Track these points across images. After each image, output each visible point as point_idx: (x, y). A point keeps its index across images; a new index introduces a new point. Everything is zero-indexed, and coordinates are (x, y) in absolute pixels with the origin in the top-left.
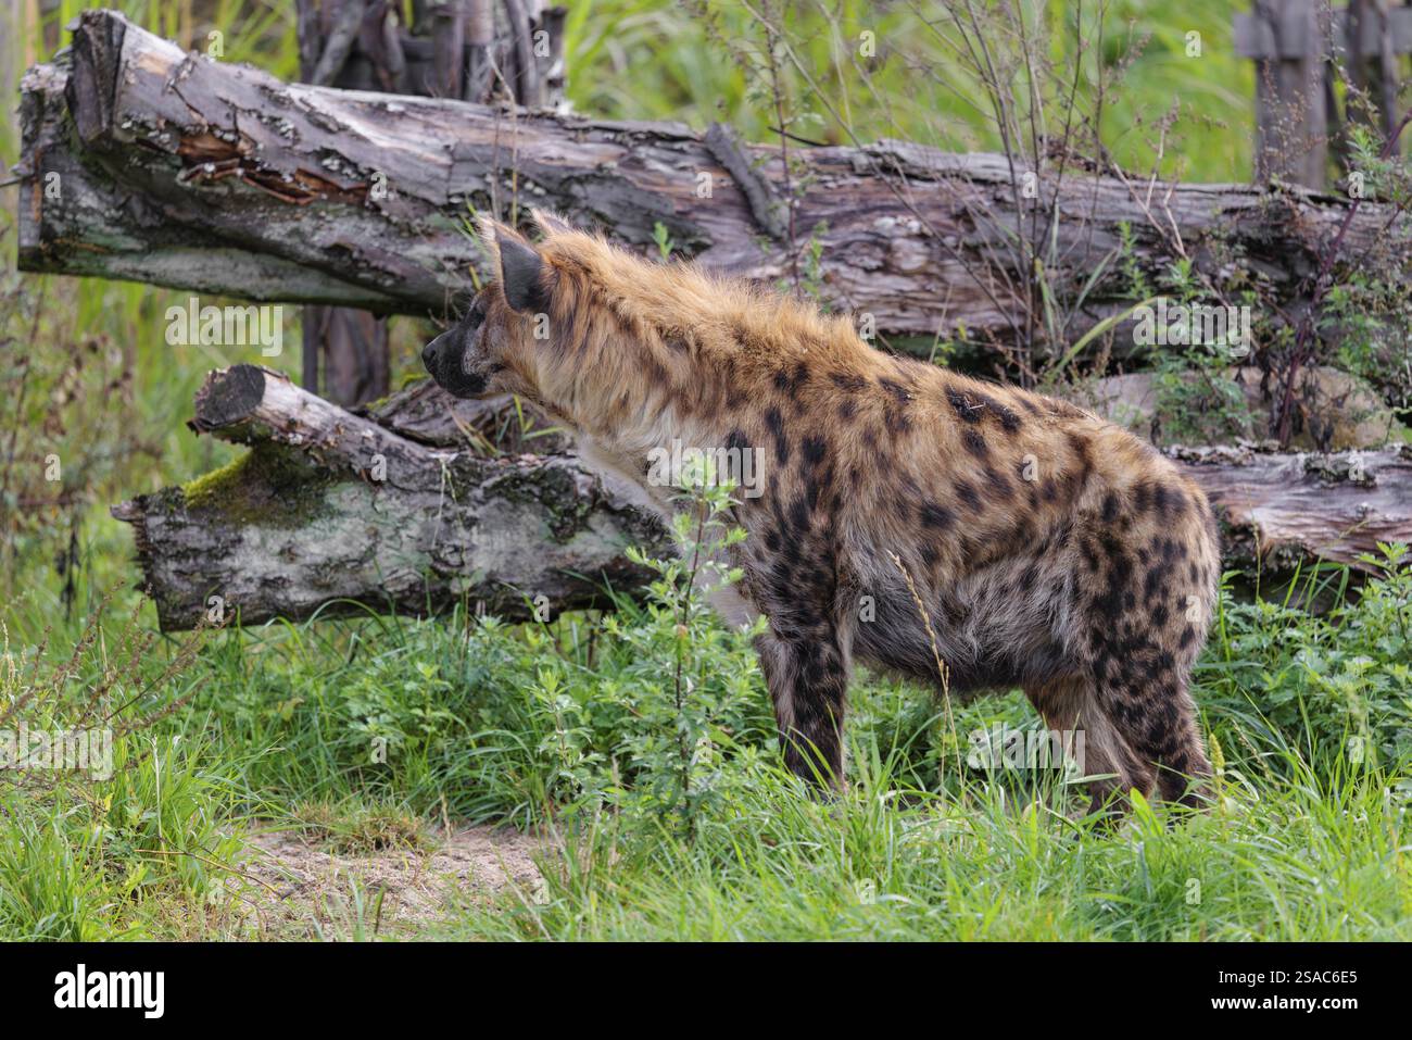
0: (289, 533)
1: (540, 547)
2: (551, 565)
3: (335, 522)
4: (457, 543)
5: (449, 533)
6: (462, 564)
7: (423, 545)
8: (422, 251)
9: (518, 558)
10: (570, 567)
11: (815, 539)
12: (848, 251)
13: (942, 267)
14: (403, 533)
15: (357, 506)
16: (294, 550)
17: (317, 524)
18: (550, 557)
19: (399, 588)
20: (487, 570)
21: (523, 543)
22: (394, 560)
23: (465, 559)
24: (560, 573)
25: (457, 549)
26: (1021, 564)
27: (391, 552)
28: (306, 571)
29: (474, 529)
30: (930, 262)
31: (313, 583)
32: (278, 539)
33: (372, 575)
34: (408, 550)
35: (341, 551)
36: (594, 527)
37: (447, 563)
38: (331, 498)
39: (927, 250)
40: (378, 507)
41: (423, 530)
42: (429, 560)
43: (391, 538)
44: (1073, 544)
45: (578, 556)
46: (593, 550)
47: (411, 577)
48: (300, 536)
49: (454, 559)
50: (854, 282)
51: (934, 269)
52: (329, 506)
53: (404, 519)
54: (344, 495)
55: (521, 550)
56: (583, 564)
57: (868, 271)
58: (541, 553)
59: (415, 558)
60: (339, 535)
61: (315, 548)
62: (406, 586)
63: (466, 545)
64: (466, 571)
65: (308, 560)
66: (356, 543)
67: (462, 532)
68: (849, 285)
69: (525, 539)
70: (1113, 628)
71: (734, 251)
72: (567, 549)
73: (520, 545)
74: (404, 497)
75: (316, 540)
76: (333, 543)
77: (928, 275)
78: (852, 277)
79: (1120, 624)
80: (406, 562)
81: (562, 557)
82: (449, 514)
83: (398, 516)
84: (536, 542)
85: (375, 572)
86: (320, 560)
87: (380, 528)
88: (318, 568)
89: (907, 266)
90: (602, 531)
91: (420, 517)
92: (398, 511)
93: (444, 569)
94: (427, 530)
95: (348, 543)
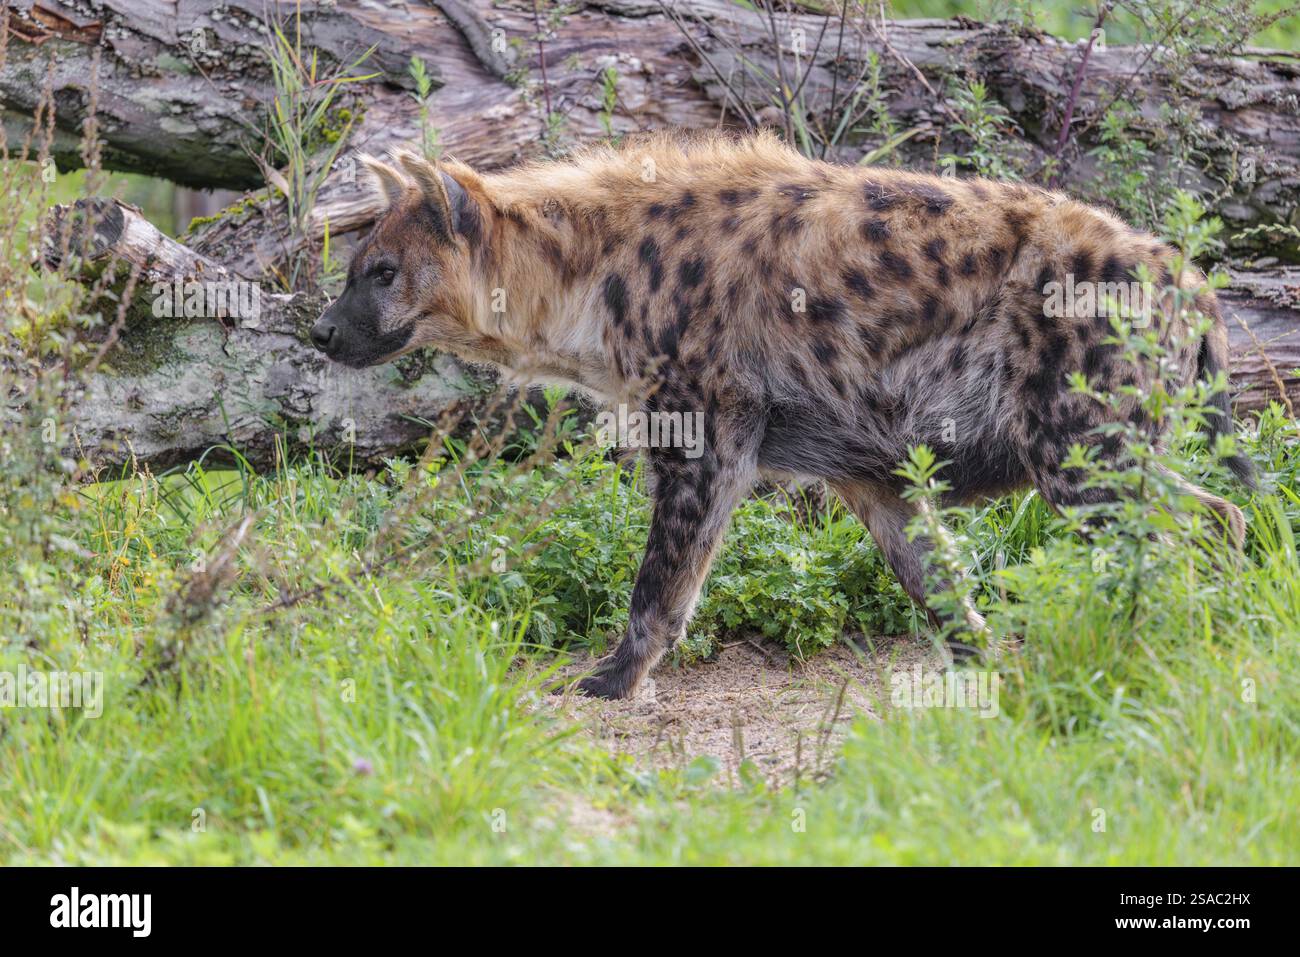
0: (135, 380)
1: (384, 392)
2: (394, 410)
3: (181, 368)
4: (306, 387)
5: (297, 378)
6: (310, 410)
7: (271, 392)
8: (149, 95)
9: (362, 403)
10: (412, 413)
11: (682, 368)
12: (573, 90)
13: (663, 107)
14: (250, 378)
15: (206, 349)
16: (141, 399)
17: (163, 369)
18: (392, 402)
19: (243, 438)
20: (331, 417)
21: (368, 388)
22: (241, 408)
23: (313, 405)
24: (400, 419)
25: (306, 395)
26: (947, 344)
27: (238, 398)
28: (152, 421)
29: (322, 372)
30: (652, 101)
31: (157, 435)
32: (124, 387)
33: (216, 425)
34: (255, 396)
35: (187, 398)
36: (438, 369)
37: (295, 410)
38: (180, 342)
39: (649, 89)
40: (229, 350)
41: (270, 374)
42: (276, 406)
43: (238, 384)
44: (1003, 319)
45: (420, 401)
46: (436, 394)
47: (256, 425)
48: (146, 383)
49: (302, 405)
50: (579, 123)
51: (654, 109)
52: (177, 350)
53: (252, 364)
54: (193, 338)
55: (366, 395)
56: (425, 409)
57: (592, 111)
58: (385, 398)
59: (260, 405)
60: (185, 382)
61: (160, 396)
62: (251, 435)
63: (314, 391)
64: (313, 418)
65: (154, 409)
66: (202, 390)
67: (310, 376)
68: (574, 125)
69: (370, 383)
70: (1047, 410)
71: (461, 92)
72: (410, 394)
73: (365, 389)
74: (254, 339)
75: (161, 387)
76: (179, 390)
77: (648, 115)
78: (577, 117)
79: (1055, 405)
80: (251, 409)
81: (404, 402)
82: (297, 357)
83: (247, 359)
84: (381, 386)
85: (221, 420)
86: (166, 409)
87: (226, 373)
88: (164, 417)
89: (630, 106)
90: (445, 373)
91: (268, 360)
92: (247, 354)
93: (294, 415)
94: (274, 374)
95: (194, 390)
